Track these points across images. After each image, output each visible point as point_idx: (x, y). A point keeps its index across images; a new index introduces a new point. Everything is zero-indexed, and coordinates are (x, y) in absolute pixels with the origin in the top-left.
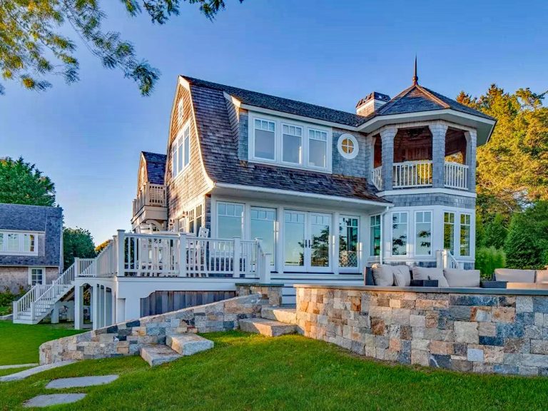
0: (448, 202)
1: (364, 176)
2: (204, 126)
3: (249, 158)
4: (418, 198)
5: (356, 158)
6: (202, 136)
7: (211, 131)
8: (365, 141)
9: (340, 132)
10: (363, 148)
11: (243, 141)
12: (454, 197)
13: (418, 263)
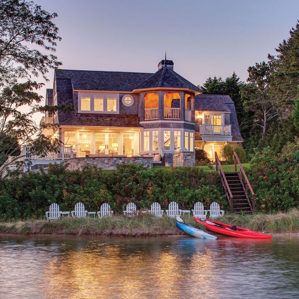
0: (166, 126)
1: (137, 114)
2: (60, 98)
3: (78, 111)
4: (153, 125)
5: (133, 105)
6: (59, 104)
7: (63, 100)
8: (137, 97)
9: (123, 95)
10: (136, 100)
11: (76, 105)
12: (170, 124)
13: (153, 154)
